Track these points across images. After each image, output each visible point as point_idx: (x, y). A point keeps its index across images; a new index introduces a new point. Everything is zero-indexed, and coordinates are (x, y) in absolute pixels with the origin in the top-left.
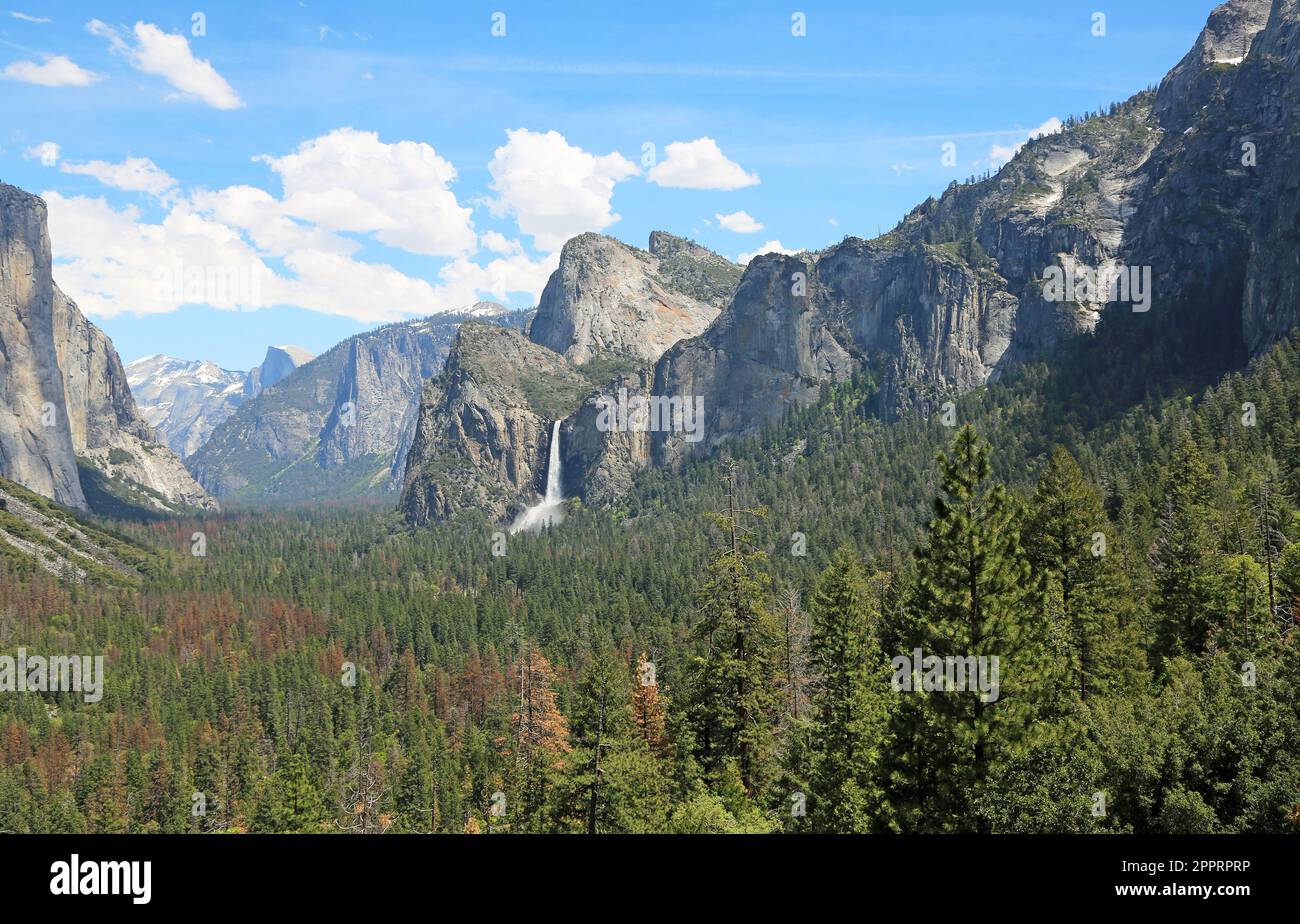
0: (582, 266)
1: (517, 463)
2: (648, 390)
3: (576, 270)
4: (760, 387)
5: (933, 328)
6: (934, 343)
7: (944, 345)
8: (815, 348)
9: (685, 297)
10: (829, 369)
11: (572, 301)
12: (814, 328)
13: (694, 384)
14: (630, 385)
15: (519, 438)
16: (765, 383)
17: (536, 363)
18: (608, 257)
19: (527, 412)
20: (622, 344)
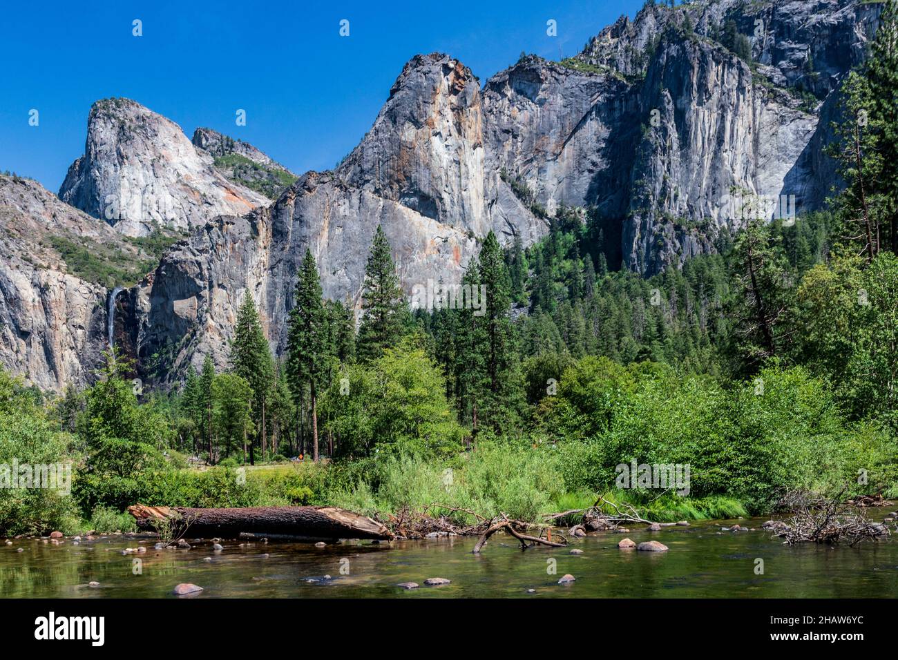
0: (122, 128)
1: (57, 352)
2: (261, 244)
3: (113, 132)
4: (424, 246)
5: (700, 144)
6: (701, 165)
7: (714, 168)
8: (490, 201)
9: (253, 193)
10: (509, 231)
11: (111, 169)
12: (488, 173)
13: (330, 238)
14: (236, 233)
15: (59, 312)
16: (428, 242)
17: (72, 224)
18: (155, 126)
19: (68, 277)
20: (189, 224)
